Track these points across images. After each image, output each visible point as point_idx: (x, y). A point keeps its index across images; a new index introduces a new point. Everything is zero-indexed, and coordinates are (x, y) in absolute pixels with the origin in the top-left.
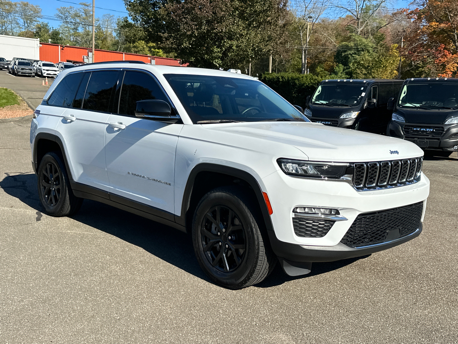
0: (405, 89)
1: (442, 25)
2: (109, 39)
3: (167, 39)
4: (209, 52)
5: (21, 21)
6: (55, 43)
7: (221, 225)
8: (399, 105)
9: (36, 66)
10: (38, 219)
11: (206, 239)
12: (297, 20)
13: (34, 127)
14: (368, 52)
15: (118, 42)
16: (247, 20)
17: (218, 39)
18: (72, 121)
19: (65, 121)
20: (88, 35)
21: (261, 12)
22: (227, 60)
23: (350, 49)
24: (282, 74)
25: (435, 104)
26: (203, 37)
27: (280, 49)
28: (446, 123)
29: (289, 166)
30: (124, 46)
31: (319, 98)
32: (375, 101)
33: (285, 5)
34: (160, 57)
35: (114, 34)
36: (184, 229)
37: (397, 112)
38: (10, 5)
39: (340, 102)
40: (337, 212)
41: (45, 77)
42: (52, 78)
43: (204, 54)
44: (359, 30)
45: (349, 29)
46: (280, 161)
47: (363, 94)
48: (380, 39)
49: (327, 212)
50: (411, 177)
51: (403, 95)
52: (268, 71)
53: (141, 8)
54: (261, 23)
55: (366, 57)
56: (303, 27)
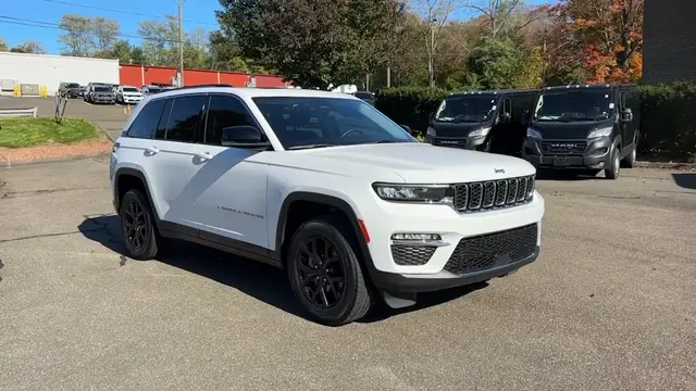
0: (541, 99)
1: (590, 23)
2: (200, 57)
3: (266, 54)
4: (316, 66)
5: (96, 40)
6: (137, 64)
7: (318, 257)
8: (535, 119)
9: (116, 91)
10: (122, 264)
11: (303, 274)
12: (421, 23)
13: (114, 162)
14: (506, 56)
15: (211, 59)
16: (359, 28)
17: (326, 51)
18: (155, 153)
19: (147, 153)
20: (175, 52)
21: (373, 18)
22: (337, 74)
23: (485, 54)
24: (403, 88)
25: (577, 115)
26: (308, 50)
27: (399, 59)
28: (590, 136)
29: (386, 190)
30: (218, 63)
31: (443, 114)
32: (508, 114)
33: (401, 9)
34: (261, 74)
35: (207, 50)
36: (279, 265)
37: (532, 126)
38: (84, 22)
39: (467, 118)
40: (439, 238)
41: (127, 104)
42: (133, 104)
43: (309, 70)
44: (495, 32)
45: (482, 31)
46: (376, 186)
47: (494, 108)
48: (519, 41)
49: (429, 237)
50: (521, 197)
51: (538, 107)
52: (386, 85)
53: (234, 20)
54: (375, 31)
55: (504, 64)
56: (428, 32)
